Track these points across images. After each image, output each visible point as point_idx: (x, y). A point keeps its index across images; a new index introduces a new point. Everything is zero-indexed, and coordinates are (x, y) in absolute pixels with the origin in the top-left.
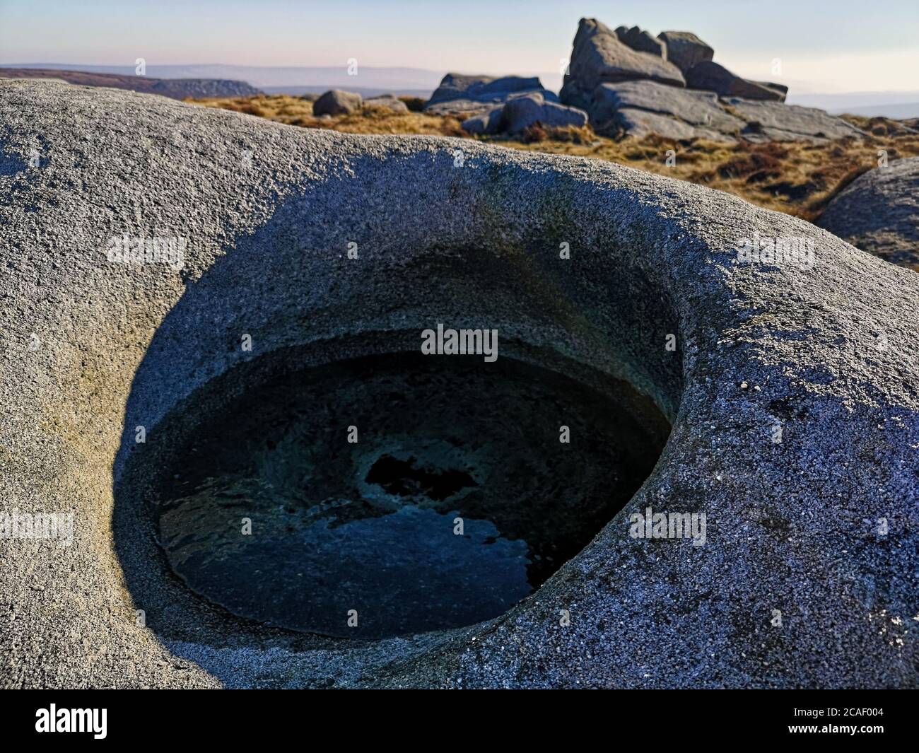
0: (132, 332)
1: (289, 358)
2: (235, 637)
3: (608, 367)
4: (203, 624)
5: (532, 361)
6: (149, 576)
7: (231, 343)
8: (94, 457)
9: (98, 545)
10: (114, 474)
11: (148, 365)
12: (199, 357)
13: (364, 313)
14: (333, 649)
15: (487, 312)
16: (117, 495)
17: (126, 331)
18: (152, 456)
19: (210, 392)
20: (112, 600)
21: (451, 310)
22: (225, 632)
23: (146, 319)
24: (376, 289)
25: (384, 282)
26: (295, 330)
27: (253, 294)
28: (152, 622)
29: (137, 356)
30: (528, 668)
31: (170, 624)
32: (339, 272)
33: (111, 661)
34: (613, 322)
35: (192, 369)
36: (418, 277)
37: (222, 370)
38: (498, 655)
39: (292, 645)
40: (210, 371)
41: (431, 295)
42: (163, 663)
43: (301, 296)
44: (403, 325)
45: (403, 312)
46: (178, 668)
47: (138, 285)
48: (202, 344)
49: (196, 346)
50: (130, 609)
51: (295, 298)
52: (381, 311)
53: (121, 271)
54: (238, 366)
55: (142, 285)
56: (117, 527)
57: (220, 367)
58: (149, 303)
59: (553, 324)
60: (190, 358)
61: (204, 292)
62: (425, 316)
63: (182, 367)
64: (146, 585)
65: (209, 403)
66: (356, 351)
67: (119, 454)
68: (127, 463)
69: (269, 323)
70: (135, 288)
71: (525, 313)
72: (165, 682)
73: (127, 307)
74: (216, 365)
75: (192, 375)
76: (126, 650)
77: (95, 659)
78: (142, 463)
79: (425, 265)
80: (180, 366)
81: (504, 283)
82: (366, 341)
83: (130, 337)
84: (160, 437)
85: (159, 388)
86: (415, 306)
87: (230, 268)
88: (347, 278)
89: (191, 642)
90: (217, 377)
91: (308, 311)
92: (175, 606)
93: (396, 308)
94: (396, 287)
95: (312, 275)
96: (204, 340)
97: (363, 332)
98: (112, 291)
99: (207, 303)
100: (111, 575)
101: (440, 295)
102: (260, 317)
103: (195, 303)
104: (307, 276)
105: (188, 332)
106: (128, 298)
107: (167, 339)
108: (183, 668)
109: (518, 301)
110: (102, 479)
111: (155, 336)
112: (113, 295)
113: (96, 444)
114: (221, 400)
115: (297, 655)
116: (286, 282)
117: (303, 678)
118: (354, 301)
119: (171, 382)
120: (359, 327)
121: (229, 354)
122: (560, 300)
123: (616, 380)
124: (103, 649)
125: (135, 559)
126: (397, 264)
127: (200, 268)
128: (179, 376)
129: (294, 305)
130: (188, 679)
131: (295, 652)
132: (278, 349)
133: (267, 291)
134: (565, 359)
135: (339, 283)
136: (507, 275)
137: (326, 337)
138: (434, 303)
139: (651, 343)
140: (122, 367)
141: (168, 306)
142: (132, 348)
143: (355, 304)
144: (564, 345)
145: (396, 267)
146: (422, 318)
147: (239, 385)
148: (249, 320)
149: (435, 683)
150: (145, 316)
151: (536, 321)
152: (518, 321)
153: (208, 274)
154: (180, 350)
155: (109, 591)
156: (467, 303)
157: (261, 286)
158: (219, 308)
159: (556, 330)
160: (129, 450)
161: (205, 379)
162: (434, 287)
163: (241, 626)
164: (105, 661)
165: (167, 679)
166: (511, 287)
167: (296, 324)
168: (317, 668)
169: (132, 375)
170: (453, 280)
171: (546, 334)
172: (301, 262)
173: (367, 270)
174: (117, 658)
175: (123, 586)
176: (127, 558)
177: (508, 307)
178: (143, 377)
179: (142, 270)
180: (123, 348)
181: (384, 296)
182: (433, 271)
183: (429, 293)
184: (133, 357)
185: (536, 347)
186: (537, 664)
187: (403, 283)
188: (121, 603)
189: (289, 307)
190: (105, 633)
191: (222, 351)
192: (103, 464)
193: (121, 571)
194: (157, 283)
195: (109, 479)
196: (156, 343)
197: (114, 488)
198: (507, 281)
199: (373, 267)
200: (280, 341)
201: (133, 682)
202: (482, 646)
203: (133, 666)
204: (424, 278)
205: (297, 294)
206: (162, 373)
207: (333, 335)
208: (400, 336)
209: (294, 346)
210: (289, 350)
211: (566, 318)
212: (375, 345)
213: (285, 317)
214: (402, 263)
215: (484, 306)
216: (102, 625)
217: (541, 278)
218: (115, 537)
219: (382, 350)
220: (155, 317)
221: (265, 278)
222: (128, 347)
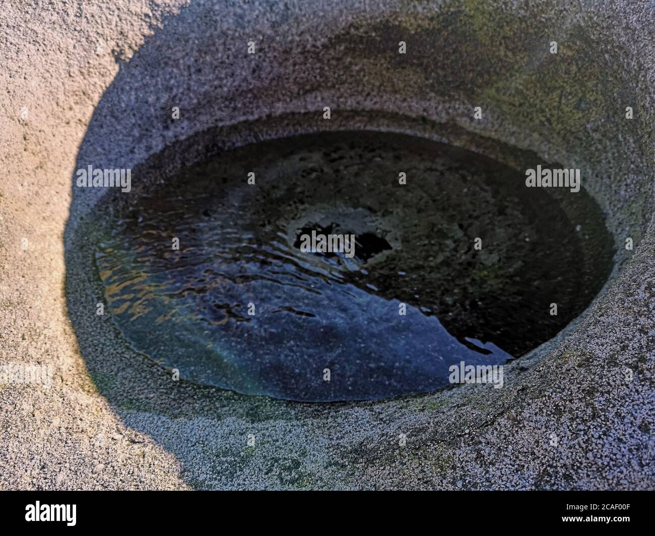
0: (71, 109)
1: (219, 137)
2: (190, 403)
3: (513, 138)
4: (157, 389)
5: (436, 137)
6: (102, 341)
7: (165, 122)
8: (43, 226)
9: (50, 312)
10: (65, 242)
11: (89, 141)
12: (137, 134)
13: (283, 95)
14: (291, 419)
15: (396, 92)
16: (68, 261)
17: (65, 108)
18: (101, 226)
19: (150, 167)
20: (64, 368)
21: (363, 91)
22: (179, 398)
23: (83, 97)
24: (294, 71)
25: (301, 64)
26: (222, 111)
27: (182, 75)
28: (106, 389)
29: (79, 133)
30: (550, 475)
31: (124, 391)
32: (261, 54)
33: (64, 435)
34: (528, 93)
35: (132, 145)
36: (333, 58)
37: (160, 147)
38: (505, 456)
39: (248, 414)
40: (149, 148)
41: (344, 77)
42: (118, 436)
43: (226, 78)
44: (318, 106)
45: (318, 94)
46: (133, 442)
47: (71, 62)
48: (139, 122)
49: (134, 125)
50: (83, 376)
51: (221, 79)
52: (298, 94)
53: (54, 47)
54: (174, 144)
55: (76, 63)
56: (69, 293)
57: (157, 145)
58: (85, 81)
59: (458, 99)
60: (129, 135)
61: (136, 72)
62: (338, 98)
63: (123, 143)
64: (99, 349)
65: (150, 177)
66: (277, 131)
67: (68, 224)
68: (77, 231)
69: (199, 103)
70: (70, 65)
71: (432, 91)
72: (120, 460)
73: (63, 84)
74: (154, 143)
75: (132, 152)
76: (79, 422)
77: (48, 433)
78: (91, 232)
79: (340, 46)
80: (120, 142)
81: (415, 61)
82: (286, 122)
83: (69, 114)
84: (107, 207)
85: (102, 162)
86: (329, 88)
87: (159, 48)
88: (267, 60)
89: (145, 411)
90: (155, 154)
91: (233, 93)
92: (129, 370)
93: (312, 90)
94: (312, 69)
95: (236, 57)
96: (141, 118)
97: (283, 113)
98: (47, 67)
99: (140, 83)
100: (63, 342)
101: (352, 76)
102: (190, 98)
103: (129, 83)
104: (231, 58)
105: (125, 111)
106: (63, 76)
107: (105, 116)
108: (138, 442)
109: (427, 79)
110: (52, 247)
111: (94, 114)
112: (48, 71)
113: (44, 215)
114: (161, 175)
115: (255, 425)
116: (211, 64)
117: (265, 457)
118: (274, 83)
119: (113, 157)
120: (280, 108)
121: (165, 133)
122: (471, 75)
123: (521, 150)
124: (56, 422)
125: (88, 324)
126: (314, 46)
127: (130, 47)
128: (120, 152)
129: (220, 86)
130: (144, 457)
131: (253, 423)
132: (209, 129)
133: (194, 73)
134: (468, 133)
135: (260, 65)
136: (419, 52)
137: (251, 118)
138: (346, 85)
139: (575, 108)
140: (65, 142)
141: (103, 85)
142: (72, 124)
143: (276, 86)
144: (468, 121)
145: (313, 49)
146: (335, 99)
147: (176, 162)
148: (180, 100)
149: (426, 482)
150: (82, 94)
151: (442, 99)
152: (424, 100)
153: (139, 54)
154: (119, 127)
155: (61, 359)
156: (378, 84)
157: (189, 67)
158: (152, 88)
159: (462, 106)
160: (79, 220)
161: (145, 155)
162: (347, 68)
163: (195, 390)
164: (58, 435)
165: (122, 456)
166: (421, 64)
167: (223, 105)
168: (277, 444)
169: (75, 150)
170: (365, 61)
171: (451, 111)
172: (224, 44)
173: (285, 52)
174: (71, 431)
175: (76, 352)
176: (80, 323)
177: (416, 86)
178: (86, 152)
179: (74, 47)
180: (64, 124)
181: (302, 78)
182: (348, 50)
183: (343, 75)
184: (74, 134)
185: (440, 124)
186: (562, 471)
187: (318, 65)
188: (74, 371)
189: (216, 88)
190: (58, 404)
191: (158, 129)
192: (52, 233)
193: (73, 337)
194: (91, 61)
195: (58, 247)
196: (96, 120)
197: (65, 256)
198: (418, 58)
199: (291, 49)
200: (210, 121)
201: (86, 459)
202: (480, 443)
203: (86, 441)
204: (338, 59)
205: (223, 76)
206: (104, 149)
207: (256, 116)
208: (316, 117)
209: (223, 127)
210: (218, 129)
211: (473, 92)
212: (294, 125)
213: (213, 99)
214: (319, 44)
215: (393, 86)
216: (55, 395)
217: (454, 52)
218: (68, 303)
219: (301, 131)
220: (92, 95)
221: (192, 59)
222: (68, 123)
